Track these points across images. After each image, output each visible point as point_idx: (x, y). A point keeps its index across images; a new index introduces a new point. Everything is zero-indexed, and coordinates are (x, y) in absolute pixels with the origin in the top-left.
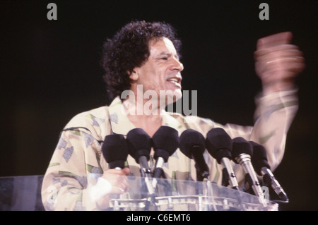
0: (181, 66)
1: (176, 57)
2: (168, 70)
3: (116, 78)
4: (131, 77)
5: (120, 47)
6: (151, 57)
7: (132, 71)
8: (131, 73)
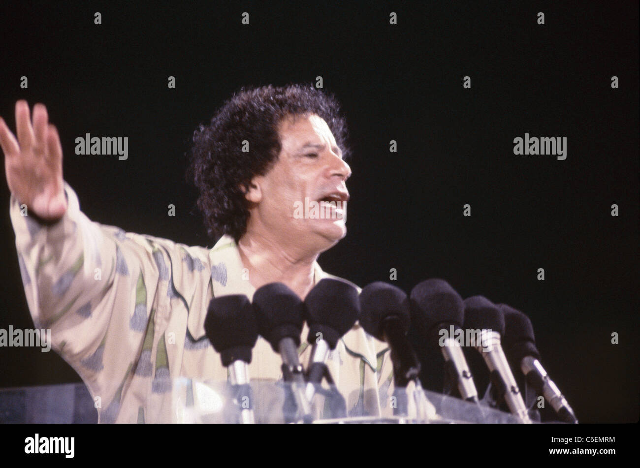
0: (347, 169)
1: (335, 150)
2: (322, 179)
3: (220, 200)
4: (247, 197)
5: (222, 139)
6: (283, 155)
7: (249, 185)
8: (248, 190)
